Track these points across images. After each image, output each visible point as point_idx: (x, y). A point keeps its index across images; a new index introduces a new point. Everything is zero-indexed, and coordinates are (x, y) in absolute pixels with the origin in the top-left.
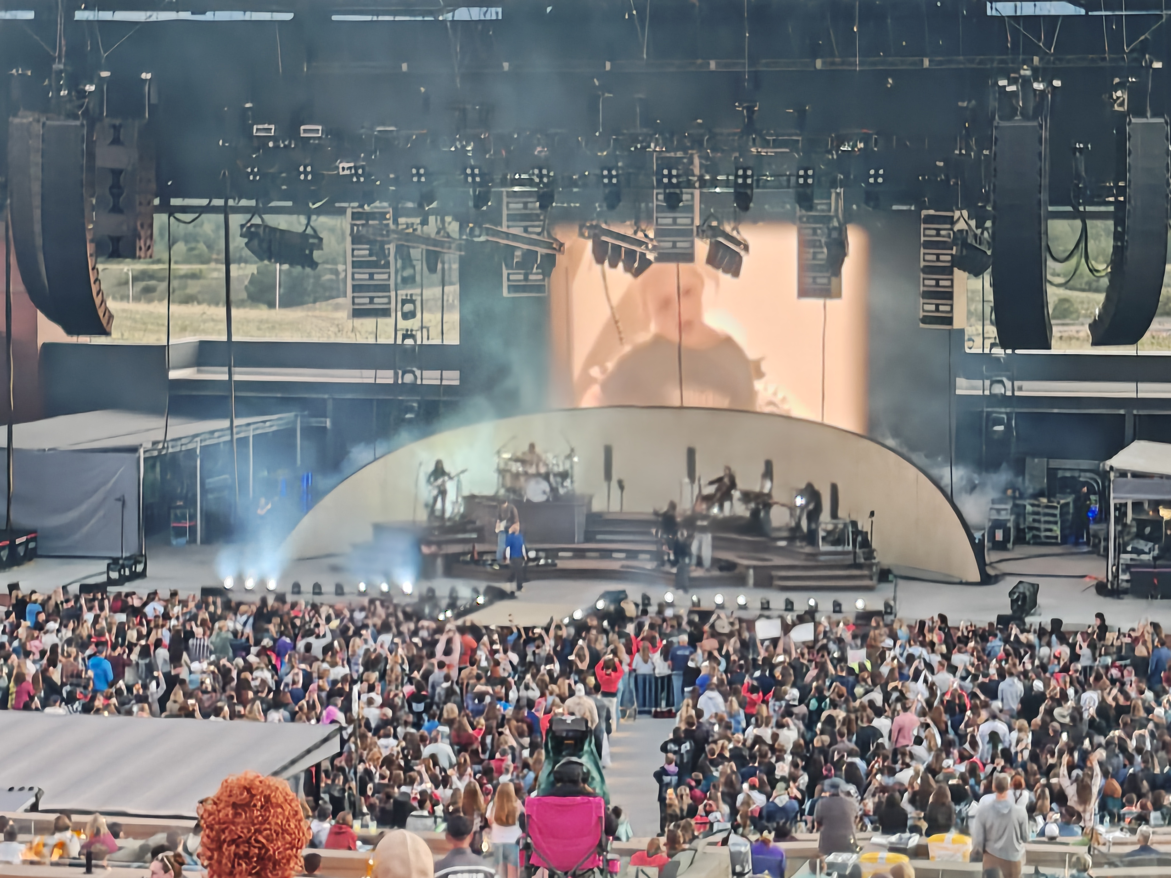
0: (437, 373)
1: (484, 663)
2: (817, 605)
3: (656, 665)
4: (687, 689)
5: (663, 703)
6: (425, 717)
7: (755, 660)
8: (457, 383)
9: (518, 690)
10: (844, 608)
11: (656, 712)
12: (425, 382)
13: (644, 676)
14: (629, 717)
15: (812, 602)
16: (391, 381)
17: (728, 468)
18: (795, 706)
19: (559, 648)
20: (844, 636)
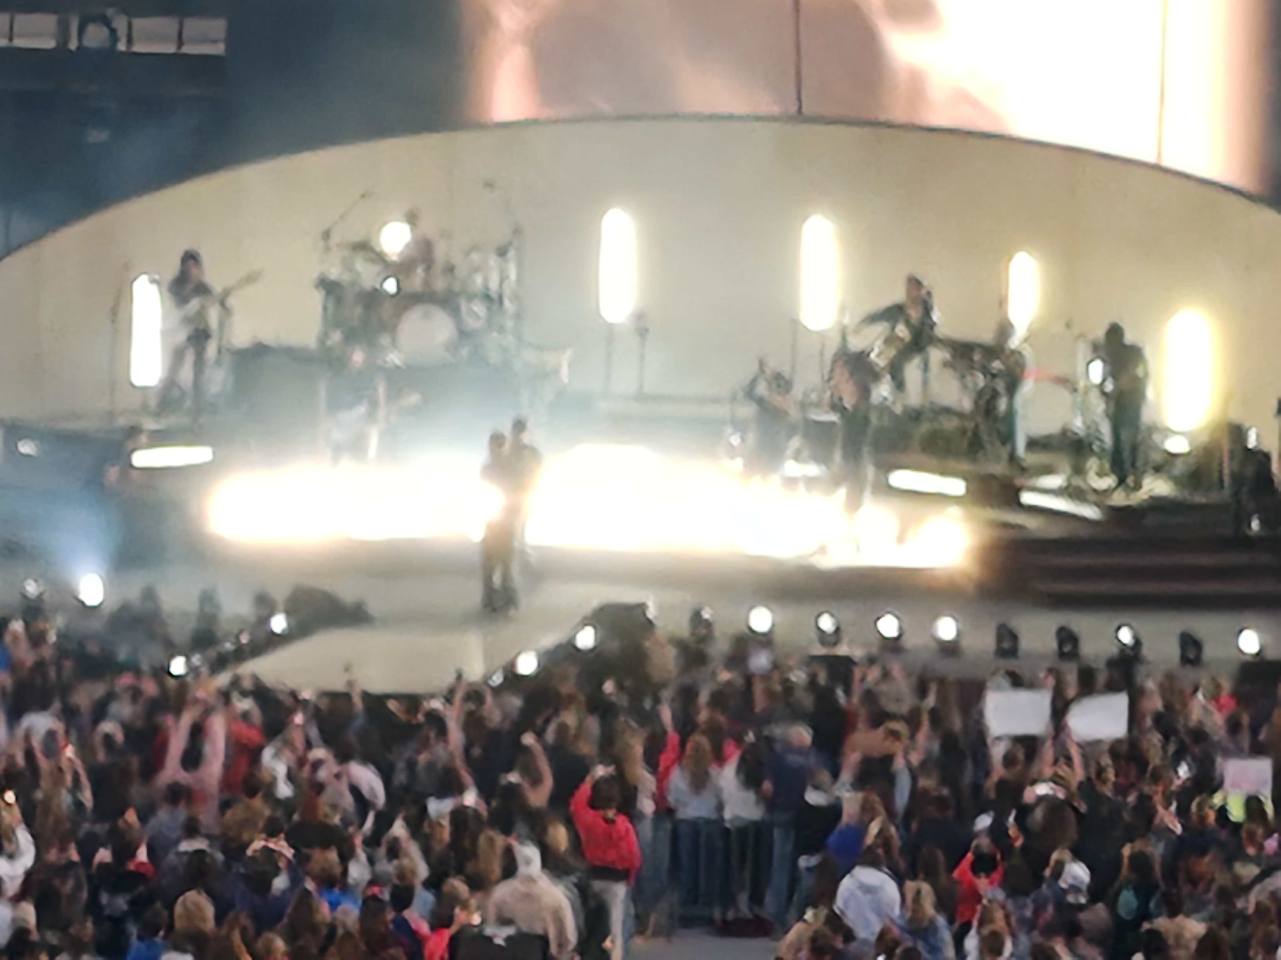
0: (167, 25)
1: (284, 790)
2: (1137, 643)
3: (725, 796)
4: (804, 862)
5: (743, 899)
6: (133, 930)
7: (977, 788)
8: (219, 49)
9: (371, 861)
10: (1209, 652)
11: (725, 922)
12: (138, 48)
13: (695, 825)
14: (655, 934)
15: (1126, 636)
16: (50, 44)
17: (914, 283)
18: (1081, 908)
19: (476, 752)
20: (1209, 727)
